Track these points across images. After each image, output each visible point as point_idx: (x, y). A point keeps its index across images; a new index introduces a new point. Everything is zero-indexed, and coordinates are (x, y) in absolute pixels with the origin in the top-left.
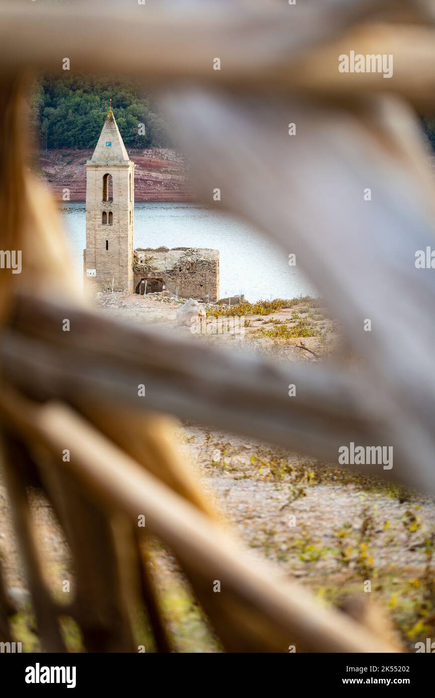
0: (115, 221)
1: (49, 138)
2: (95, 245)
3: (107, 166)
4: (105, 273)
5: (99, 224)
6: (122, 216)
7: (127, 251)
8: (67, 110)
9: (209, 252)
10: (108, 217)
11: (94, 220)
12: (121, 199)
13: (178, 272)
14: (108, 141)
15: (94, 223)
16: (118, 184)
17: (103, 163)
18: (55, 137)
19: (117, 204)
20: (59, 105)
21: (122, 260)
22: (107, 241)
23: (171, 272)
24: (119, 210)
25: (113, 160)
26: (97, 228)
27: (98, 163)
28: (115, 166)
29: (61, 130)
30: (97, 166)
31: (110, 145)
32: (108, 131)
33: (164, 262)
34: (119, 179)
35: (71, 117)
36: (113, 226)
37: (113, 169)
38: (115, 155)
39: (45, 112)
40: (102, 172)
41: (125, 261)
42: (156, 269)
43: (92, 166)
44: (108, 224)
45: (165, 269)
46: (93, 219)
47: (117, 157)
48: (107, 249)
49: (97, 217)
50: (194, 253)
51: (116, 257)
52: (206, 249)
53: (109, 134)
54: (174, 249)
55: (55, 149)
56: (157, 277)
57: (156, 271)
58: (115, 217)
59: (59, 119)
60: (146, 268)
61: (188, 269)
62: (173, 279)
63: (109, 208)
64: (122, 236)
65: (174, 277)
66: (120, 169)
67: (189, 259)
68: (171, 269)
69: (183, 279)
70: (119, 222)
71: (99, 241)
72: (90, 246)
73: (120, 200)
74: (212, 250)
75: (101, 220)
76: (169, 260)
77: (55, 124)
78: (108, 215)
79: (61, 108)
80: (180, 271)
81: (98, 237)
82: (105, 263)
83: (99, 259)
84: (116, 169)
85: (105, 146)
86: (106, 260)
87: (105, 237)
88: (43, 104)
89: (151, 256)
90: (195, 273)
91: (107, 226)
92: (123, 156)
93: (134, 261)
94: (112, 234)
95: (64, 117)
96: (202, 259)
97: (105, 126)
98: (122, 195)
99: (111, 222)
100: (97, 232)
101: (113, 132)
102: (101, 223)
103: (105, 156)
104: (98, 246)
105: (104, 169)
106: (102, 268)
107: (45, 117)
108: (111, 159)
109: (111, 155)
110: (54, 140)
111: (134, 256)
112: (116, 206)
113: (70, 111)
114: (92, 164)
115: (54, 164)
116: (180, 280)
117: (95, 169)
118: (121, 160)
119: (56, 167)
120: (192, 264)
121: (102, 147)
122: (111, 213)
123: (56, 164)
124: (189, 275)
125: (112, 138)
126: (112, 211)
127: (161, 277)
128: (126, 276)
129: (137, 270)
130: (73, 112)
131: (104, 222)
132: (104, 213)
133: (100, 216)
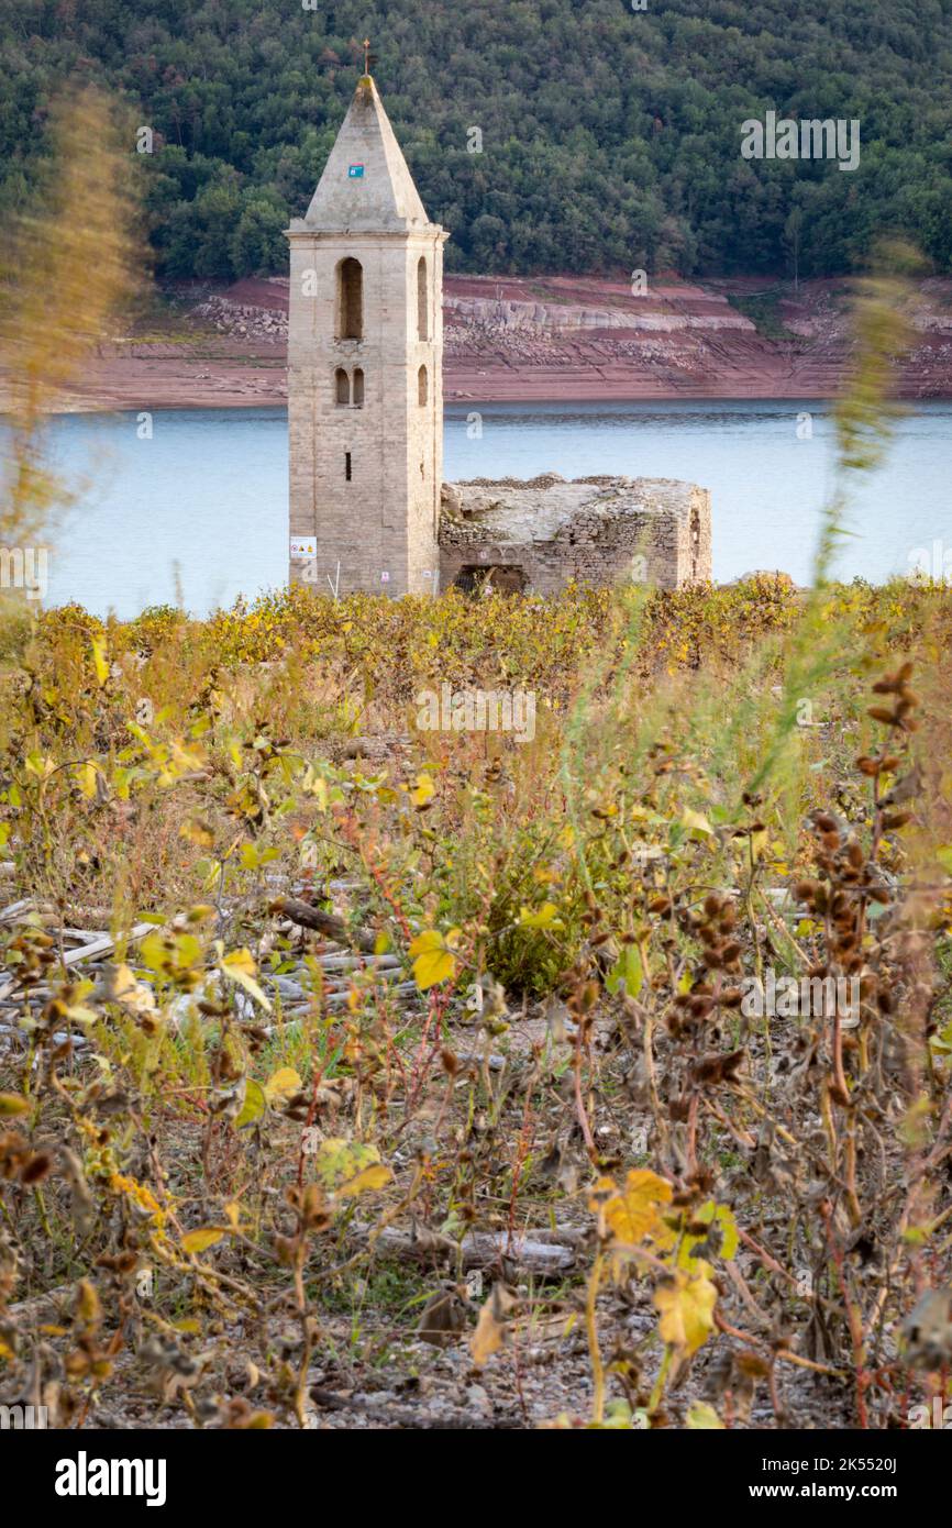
0: (370, 395)
1: (801, 254)
2: (315, 466)
3: (346, 234)
4: (341, 548)
5: (325, 406)
6: (388, 383)
7: (405, 484)
8: (846, 186)
9: (668, 488)
10: (352, 384)
11: (311, 392)
12: (387, 331)
13: (567, 545)
14: (355, 161)
15: (311, 401)
16: (380, 289)
17: (335, 227)
18: (816, 249)
19: (375, 347)
20: (829, 174)
21: (391, 510)
22: (348, 455)
23: (548, 547)
24: (382, 363)
25: (367, 217)
26: (319, 417)
27: (321, 226)
28: (368, 234)
29: (829, 234)
30: (319, 236)
31: (360, 173)
32: (357, 132)
33: (530, 517)
34: (381, 273)
35: (854, 205)
36: (365, 410)
37: (364, 242)
38: (373, 201)
39: (794, 192)
40: (334, 253)
41: (399, 514)
42: (503, 536)
43: (303, 236)
44: (352, 404)
45: (530, 538)
46: (307, 391)
47: (377, 209)
48: (349, 478)
49: (320, 383)
50: (622, 491)
51: (373, 502)
52: (662, 482)
53: (358, 143)
54: (579, 482)
55: (815, 276)
56: (505, 562)
57: (503, 543)
58: (369, 384)
59: (825, 207)
60: (475, 535)
61: (594, 538)
62: (552, 566)
63: (354, 358)
64: (390, 438)
65: (555, 560)
66: (385, 243)
67: (601, 509)
68: (547, 537)
69: (582, 568)
70: (380, 400)
71: (325, 455)
72: (301, 470)
73: (385, 334)
74: (677, 483)
75: (331, 392)
76: (548, 511)
77: (817, 219)
78: (351, 377)
79: (833, 184)
80: (573, 542)
81: (322, 442)
82: (342, 520)
83: (327, 507)
84: (373, 243)
85: (345, 177)
86: (344, 508)
87: (343, 442)
88: (792, 173)
89: (494, 500)
90: (615, 549)
91: (349, 412)
92: (394, 207)
93: (443, 513)
94: (361, 435)
95: (839, 204)
96: (640, 508)
97: (347, 120)
98: (388, 319)
99: (359, 400)
100: (319, 429)
101: (372, 136)
102: (330, 401)
103: (344, 205)
104: (323, 469)
105: (340, 242)
106: (335, 533)
107: (796, 203)
108: (359, 216)
109: (362, 203)
110: (813, 258)
111: (443, 500)
112: (374, 353)
113: (853, 189)
114: (305, 229)
115: (811, 312)
116: (572, 570)
117: (312, 243)
118: (390, 215)
119: (815, 320)
120: (607, 523)
121: (338, 180)
122: (359, 373)
123: (817, 314)
124: (598, 555)
125: (365, 152)
126: (361, 367)
127: (517, 562)
128: (402, 556)
129: (446, 540)
130: (861, 191)
131: (341, 400)
132: (341, 374)
133: (328, 382)
